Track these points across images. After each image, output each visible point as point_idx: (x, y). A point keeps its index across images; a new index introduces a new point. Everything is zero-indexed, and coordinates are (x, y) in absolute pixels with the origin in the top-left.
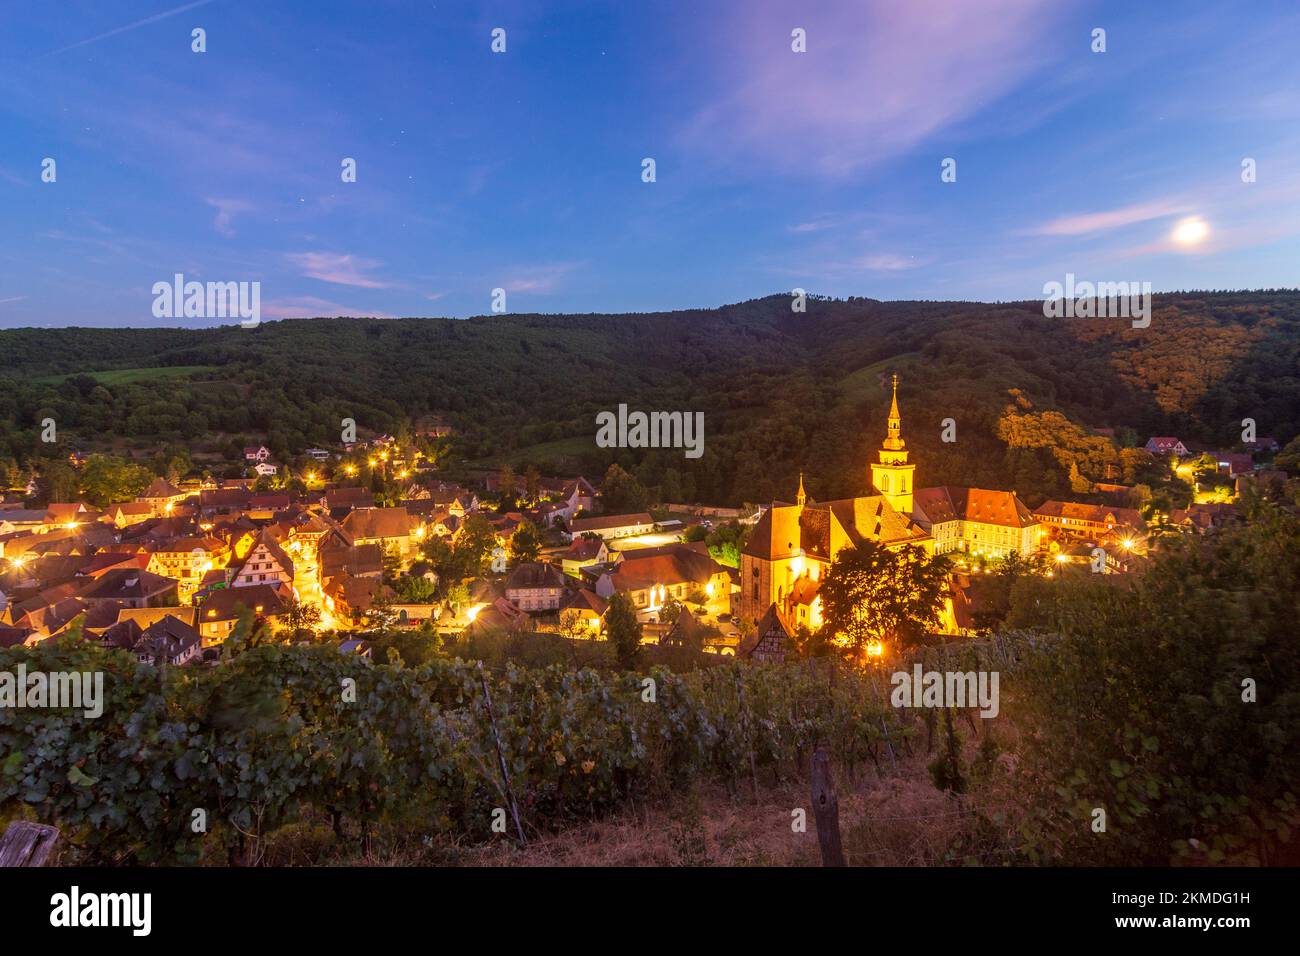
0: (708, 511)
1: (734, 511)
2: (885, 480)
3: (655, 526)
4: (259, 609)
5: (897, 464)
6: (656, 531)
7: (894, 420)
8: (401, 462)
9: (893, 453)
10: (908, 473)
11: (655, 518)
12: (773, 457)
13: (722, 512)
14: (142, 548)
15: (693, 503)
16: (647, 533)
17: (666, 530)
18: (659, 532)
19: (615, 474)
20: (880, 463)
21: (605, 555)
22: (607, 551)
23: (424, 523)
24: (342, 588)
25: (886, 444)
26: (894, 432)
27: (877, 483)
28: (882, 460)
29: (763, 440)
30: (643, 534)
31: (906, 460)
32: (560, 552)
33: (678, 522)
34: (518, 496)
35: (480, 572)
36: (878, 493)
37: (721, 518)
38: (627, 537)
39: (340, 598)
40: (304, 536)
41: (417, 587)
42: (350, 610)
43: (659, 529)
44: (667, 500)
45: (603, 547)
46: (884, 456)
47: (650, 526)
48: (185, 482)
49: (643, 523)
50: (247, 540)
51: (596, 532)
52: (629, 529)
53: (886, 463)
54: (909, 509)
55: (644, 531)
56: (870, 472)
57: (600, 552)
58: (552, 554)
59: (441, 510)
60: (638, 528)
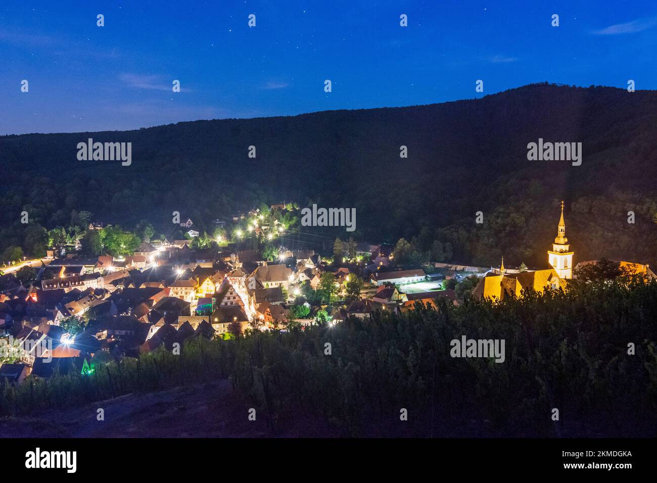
0: (459, 268)
1: (477, 268)
2: (555, 260)
3: (426, 277)
4: (235, 318)
5: (562, 252)
6: (427, 280)
7: (562, 227)
8: (267, 227)
9: (560, 246)
10: (569, 257)
11: (426, 272)
12: (503, 234)
13: (467, 268)
14: (161, 285)
15: (450, 263)
16: (422, 281)
17: (433, 280)
18: (429, 281)
19: (402, 244)
20: (553, 251)
21: (397, 295)
22: (398, 293)
23: (293, 272)
24: (269, 310)
25: (556, 240)
26: (561, 234)
27: (551, 262)
28: (554, 250)
29: (497, 223)
30: (419, 282)
31: (568, 250)
32: (372, 292)
33: (440, 275)
34: (344, 255)
35: (330, 303)
36: (552, 268)
37: (467, 272)
38: (410, 283)
39: (268, 314)
40: (233, 279)
41: (302, 310)
42: (273, 321)
43: (429, 279)
44: (434, 260)
45: (396, 291)
46: (555, 247)
47: (423, 277)
48: (152, 241)
49: (419, 275)
50: (208, 281)
51: (392, 281)
52: (410, 279)
53: (556, 251)
54: (569, 277)
55: (419, 280)
56: (547, 255)
57: (394, 294)
58: (367, 293)
59: (300, 264)
60: (416, 278)
